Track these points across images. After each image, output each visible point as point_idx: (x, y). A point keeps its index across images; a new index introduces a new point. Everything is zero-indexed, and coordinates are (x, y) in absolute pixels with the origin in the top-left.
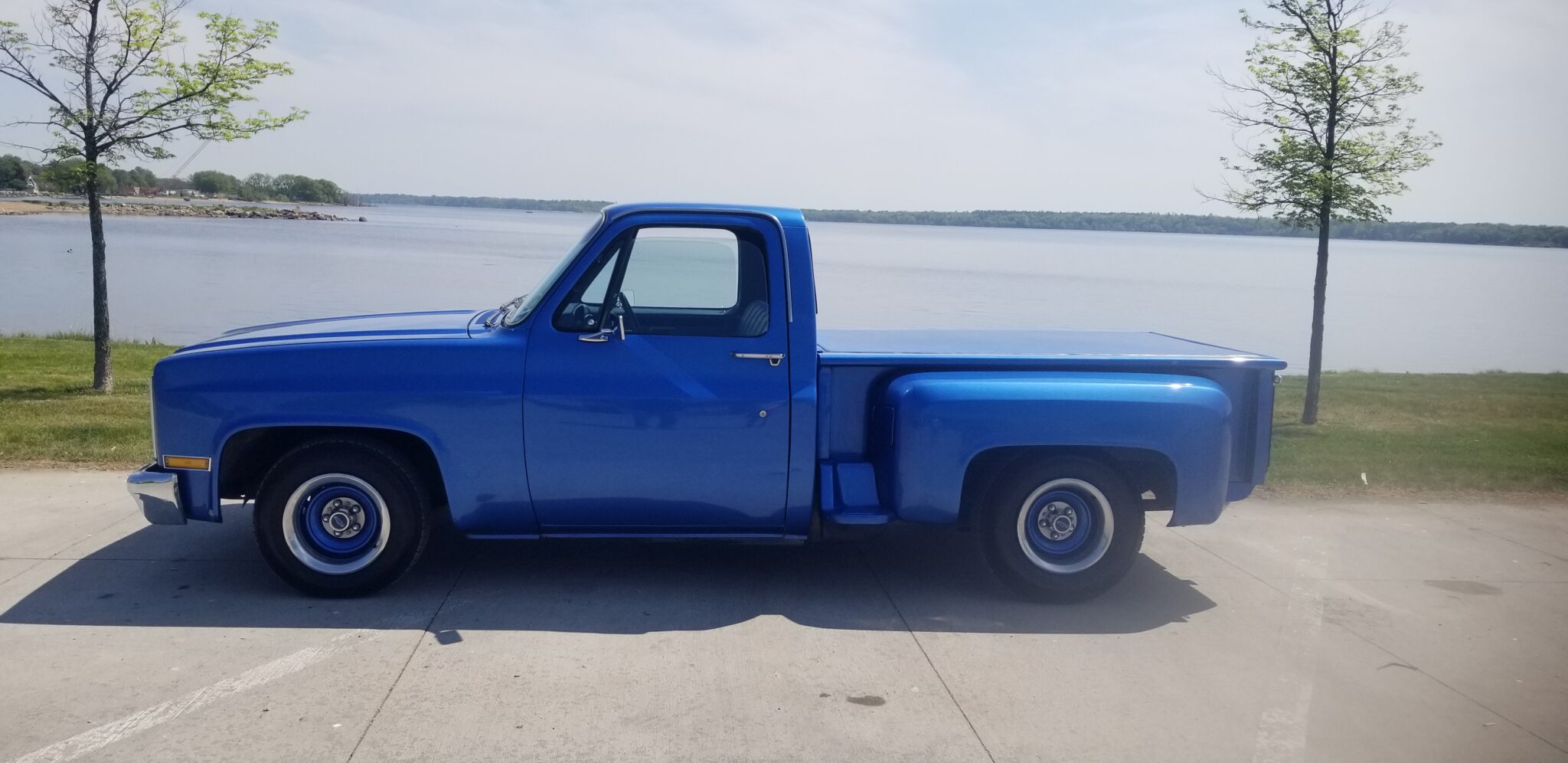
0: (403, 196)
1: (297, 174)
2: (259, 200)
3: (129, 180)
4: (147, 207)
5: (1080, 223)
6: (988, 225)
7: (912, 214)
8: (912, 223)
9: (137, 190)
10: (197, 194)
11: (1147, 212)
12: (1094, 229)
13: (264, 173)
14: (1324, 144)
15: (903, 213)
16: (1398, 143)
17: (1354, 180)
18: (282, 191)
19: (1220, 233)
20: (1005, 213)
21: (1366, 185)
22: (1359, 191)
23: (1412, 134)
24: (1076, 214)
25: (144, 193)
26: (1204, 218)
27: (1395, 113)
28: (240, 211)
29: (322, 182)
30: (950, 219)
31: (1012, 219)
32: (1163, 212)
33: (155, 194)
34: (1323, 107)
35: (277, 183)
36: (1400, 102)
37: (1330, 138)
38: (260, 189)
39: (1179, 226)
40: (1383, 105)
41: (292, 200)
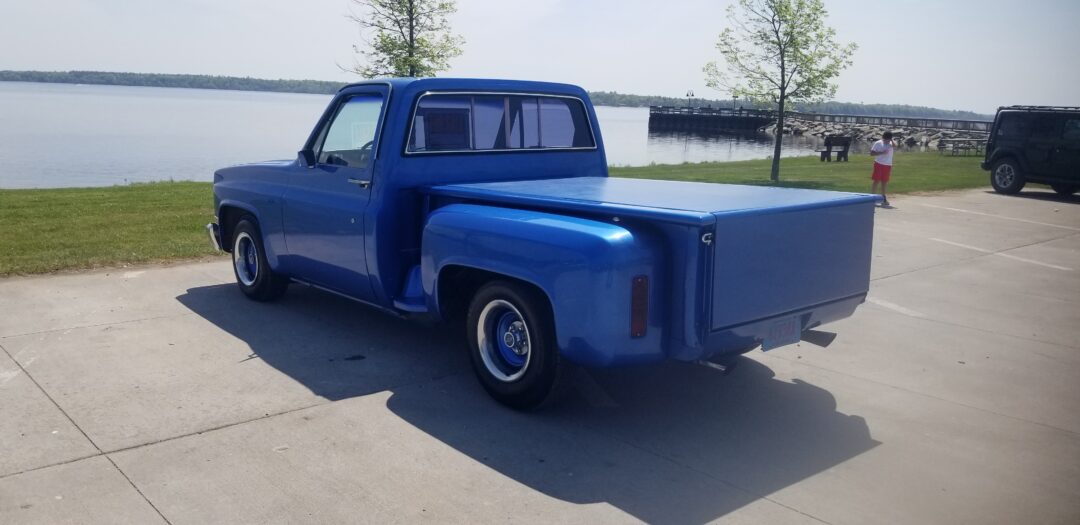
5: (155, 82)
6: (83, 82)
7: (17, 73)
8: (17, 80)
11: (204, 74)
12: (167, 86)
14: (408, 39)
15: (9, 73)
16: (444, 41)
17: (425, 62)
19: (256, 90)
20: (96, 73)
21: (432, 65)
22: (429, 68)
23: (450, 36)
24: (153, 75)
26: (244, 79)
27: (445, 24)
30: (51, 77)
31: (102, 78)
32: (215, 75)
34: (405, 16)
36: (447, 17)
37: (411, 37)
39: (228, 85)
40: (437, 19)
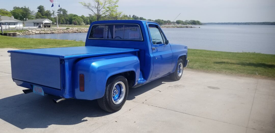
0: (213, 23)
1: (193, 20)
2: (186, 25)
3: (166, 22)
4: (165, 26)
9: (167, 24)
10: (176, 24)
13: (187, 20)
18: (190, 23)
25: (168, 24)
28: (179, 27)
29: (197, 21)
33: (170, 24)
35: (190, 22)
38: (187, 23)
41: (192, 24)
